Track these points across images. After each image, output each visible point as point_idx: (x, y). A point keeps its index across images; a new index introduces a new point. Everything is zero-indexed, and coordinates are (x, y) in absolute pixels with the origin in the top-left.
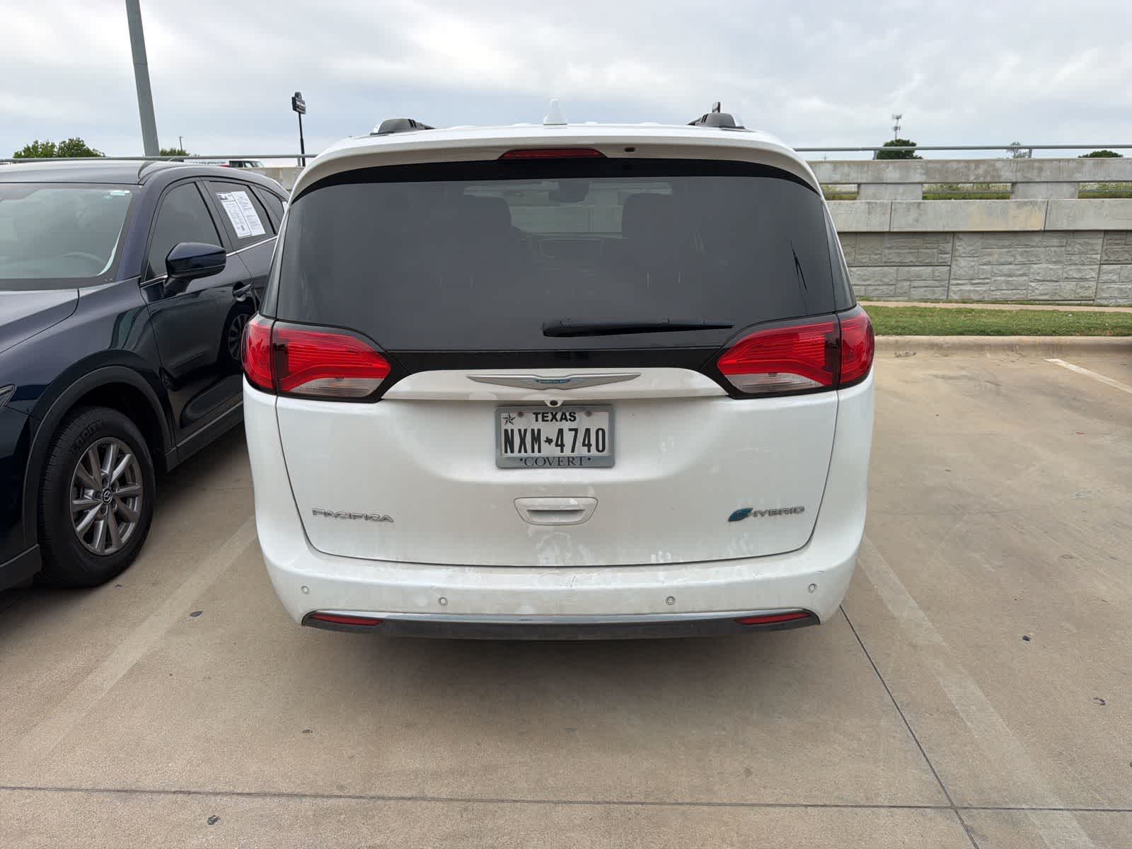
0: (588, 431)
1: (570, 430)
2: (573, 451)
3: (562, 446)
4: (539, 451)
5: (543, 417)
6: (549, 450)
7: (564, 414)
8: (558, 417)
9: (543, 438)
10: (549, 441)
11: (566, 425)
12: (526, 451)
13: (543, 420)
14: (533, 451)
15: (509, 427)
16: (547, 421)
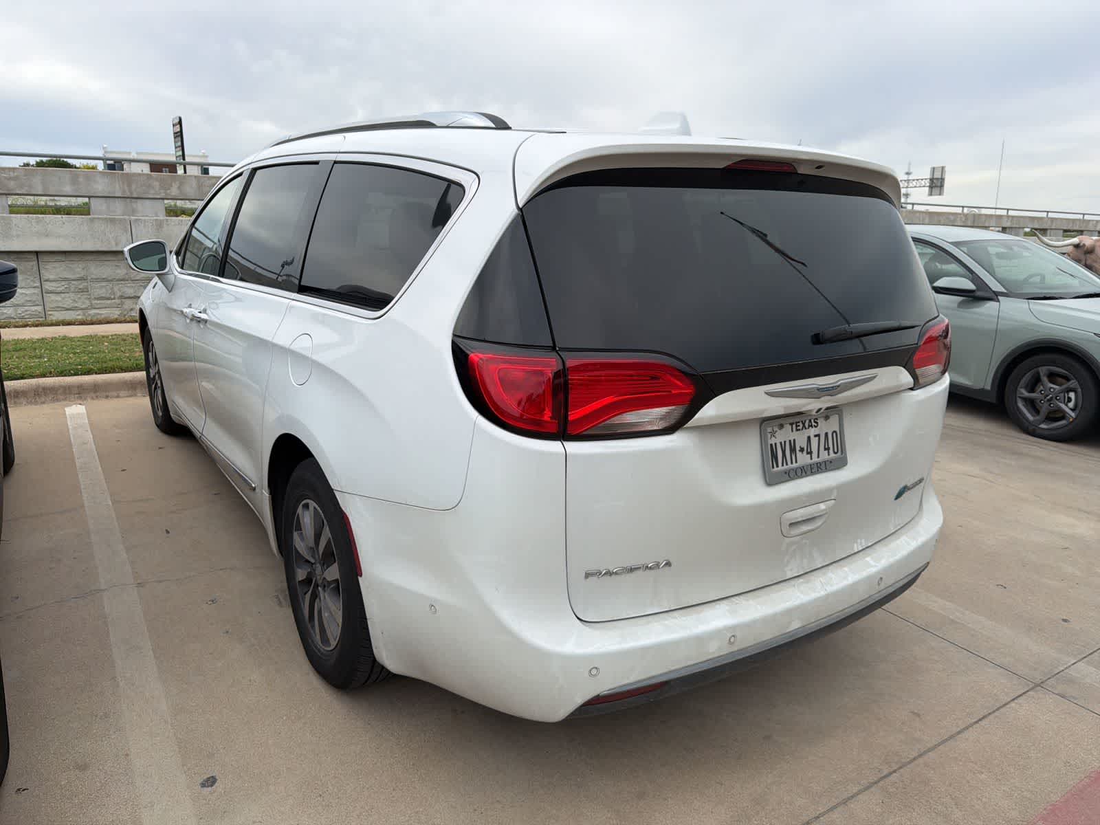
0: (826, 434)
1: (816, 436)
2: (818, 457)
3: (810, 453)
4: (796, 462)
5: (797, 426)
6: (803, 459)
7: (810, 421)
8: (807, 425)
9: (798, 448)
10: (802, 450)
11: (812, 432)
12: (787, 464)
13: (797, 430)
14: (792, 463)
15: (772, 441)
16: (799, 430)
